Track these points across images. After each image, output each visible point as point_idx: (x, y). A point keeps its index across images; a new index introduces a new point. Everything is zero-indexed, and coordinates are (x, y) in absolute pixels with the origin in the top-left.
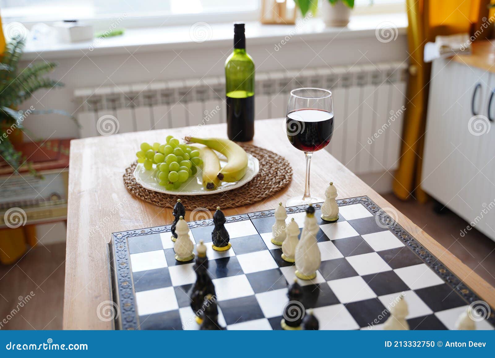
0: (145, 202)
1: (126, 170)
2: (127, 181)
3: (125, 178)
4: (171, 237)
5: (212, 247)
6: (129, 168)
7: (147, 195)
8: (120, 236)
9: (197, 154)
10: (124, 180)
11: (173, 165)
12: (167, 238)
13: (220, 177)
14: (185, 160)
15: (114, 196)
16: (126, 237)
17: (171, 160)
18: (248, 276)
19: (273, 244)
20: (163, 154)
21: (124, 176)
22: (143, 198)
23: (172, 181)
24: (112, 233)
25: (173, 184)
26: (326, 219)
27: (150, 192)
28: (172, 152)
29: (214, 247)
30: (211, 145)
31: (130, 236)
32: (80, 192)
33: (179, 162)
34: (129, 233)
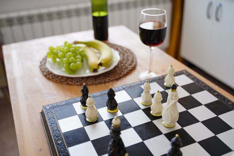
0: (56, 82)
1: (41, 63)
2: (43, 70)
3: (41, 68)
4: (81, 106)
5: (107, 110)
6: (42, 61)
7: (57, 78)
8: (48, 108)
9: (83, 51)
10: (41, 69)
11: (72, 59)
12: (78, 107)
13: (100, 64)
14: (77, 55)
15: (37, 80)
16: (52, 108)
17: (70, 56)
18: (135, 128)
19: (143, 105)
20: (63, 52)
21: (40, 66)
22: (55, 80)
23: (72, 69)
24: (43, 106)
25: (73, 71)
26: (168, 86)
27: (58, 76)
28: (69, 51)
29: (108, 110)
30: (89, 45)
31: (54, 107)
32: (14, 79)
33: (74, 57)
34: (53, 106)
